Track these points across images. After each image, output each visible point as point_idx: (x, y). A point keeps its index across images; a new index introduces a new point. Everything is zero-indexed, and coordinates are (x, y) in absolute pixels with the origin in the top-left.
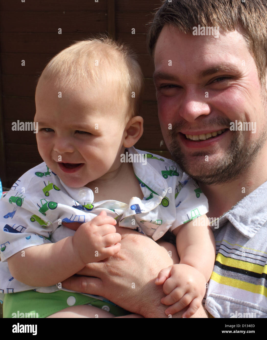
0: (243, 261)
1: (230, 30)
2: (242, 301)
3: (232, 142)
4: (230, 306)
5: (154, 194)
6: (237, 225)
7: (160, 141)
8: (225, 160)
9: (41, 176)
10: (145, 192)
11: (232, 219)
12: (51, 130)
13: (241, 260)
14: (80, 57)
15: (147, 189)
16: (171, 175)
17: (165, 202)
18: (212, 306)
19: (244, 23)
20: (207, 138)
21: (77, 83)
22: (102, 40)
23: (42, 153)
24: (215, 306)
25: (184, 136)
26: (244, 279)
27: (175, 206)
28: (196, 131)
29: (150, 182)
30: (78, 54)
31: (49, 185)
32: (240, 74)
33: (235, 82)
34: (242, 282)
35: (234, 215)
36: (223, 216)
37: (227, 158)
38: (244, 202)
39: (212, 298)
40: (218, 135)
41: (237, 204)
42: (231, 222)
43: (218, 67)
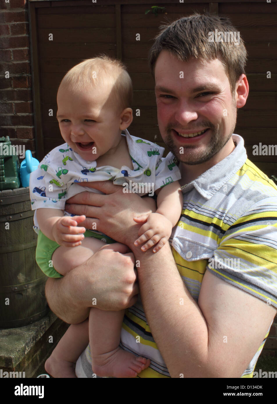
0: (201, 214)
1: (214, 59)
2: (196, 241)
3: (212, 138)
4: (188, 245)
5: (140, 168)
6: (199, 190)
7: (155, 136)
8: (207, 151)
9: (63, 152)
10: (135, 166)
11: (196, 185)
12: (68, 121)
13: (200, 214)
14: (85, 69)
15: (136, 164)
16: (154, 155)
17: (148, 173)
18: (176, 244)
19: (223, 53)
20: (195, 135)
21: (83, 87)
22: (102, 58)
23: (64, 136)
24: (178, 244)
25: (177, 134)
26: (200, 227)
27: (155, 175)
28: (187, 131)
29: (139, 159)
30: (84, 67)
31: (66, 157)
32: (220, 90)
33: (216, 96)
34: (198, 229)
35: (198, 183)
36: (191, 183)
37: (208, 150)
38: (206, 174)
39: (178, 239)
40: (202, 133)
41: (201, 175)
42: (196, 187)
43: (205, 86)
